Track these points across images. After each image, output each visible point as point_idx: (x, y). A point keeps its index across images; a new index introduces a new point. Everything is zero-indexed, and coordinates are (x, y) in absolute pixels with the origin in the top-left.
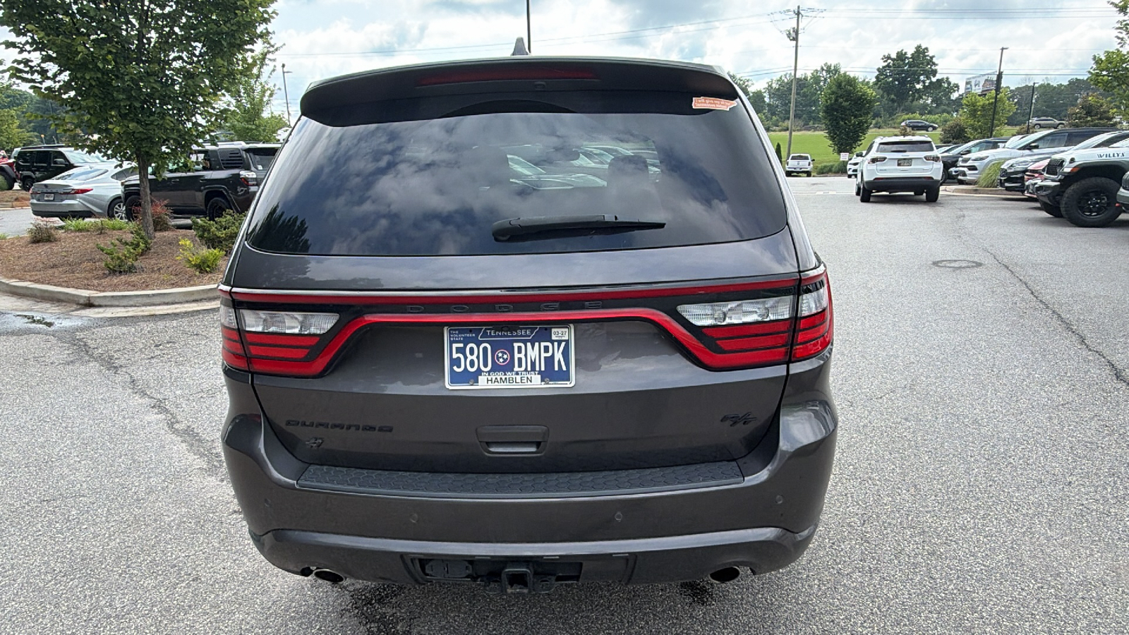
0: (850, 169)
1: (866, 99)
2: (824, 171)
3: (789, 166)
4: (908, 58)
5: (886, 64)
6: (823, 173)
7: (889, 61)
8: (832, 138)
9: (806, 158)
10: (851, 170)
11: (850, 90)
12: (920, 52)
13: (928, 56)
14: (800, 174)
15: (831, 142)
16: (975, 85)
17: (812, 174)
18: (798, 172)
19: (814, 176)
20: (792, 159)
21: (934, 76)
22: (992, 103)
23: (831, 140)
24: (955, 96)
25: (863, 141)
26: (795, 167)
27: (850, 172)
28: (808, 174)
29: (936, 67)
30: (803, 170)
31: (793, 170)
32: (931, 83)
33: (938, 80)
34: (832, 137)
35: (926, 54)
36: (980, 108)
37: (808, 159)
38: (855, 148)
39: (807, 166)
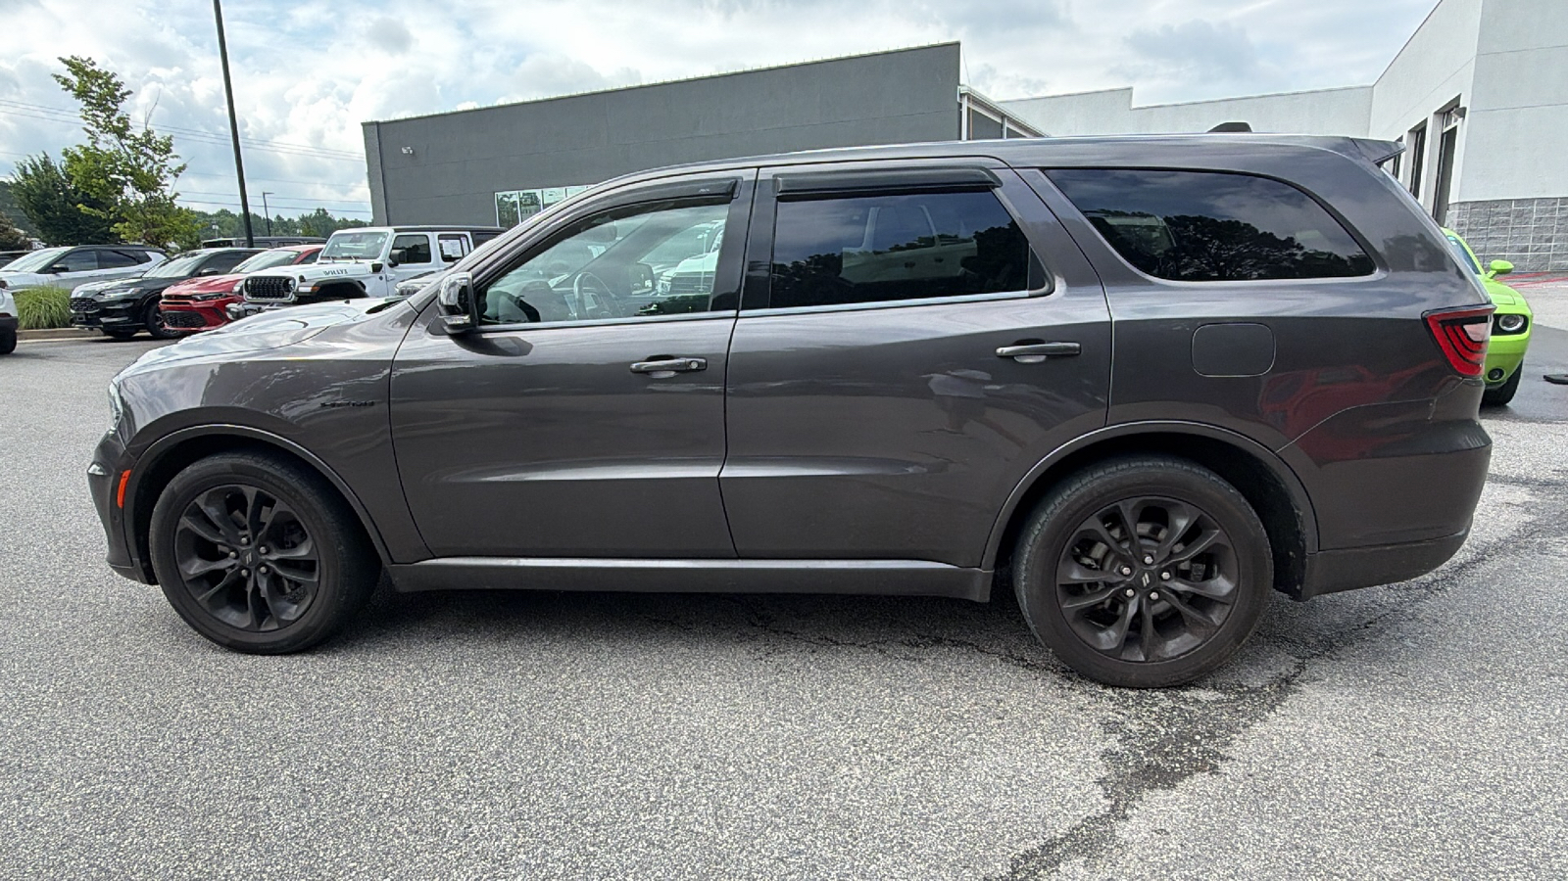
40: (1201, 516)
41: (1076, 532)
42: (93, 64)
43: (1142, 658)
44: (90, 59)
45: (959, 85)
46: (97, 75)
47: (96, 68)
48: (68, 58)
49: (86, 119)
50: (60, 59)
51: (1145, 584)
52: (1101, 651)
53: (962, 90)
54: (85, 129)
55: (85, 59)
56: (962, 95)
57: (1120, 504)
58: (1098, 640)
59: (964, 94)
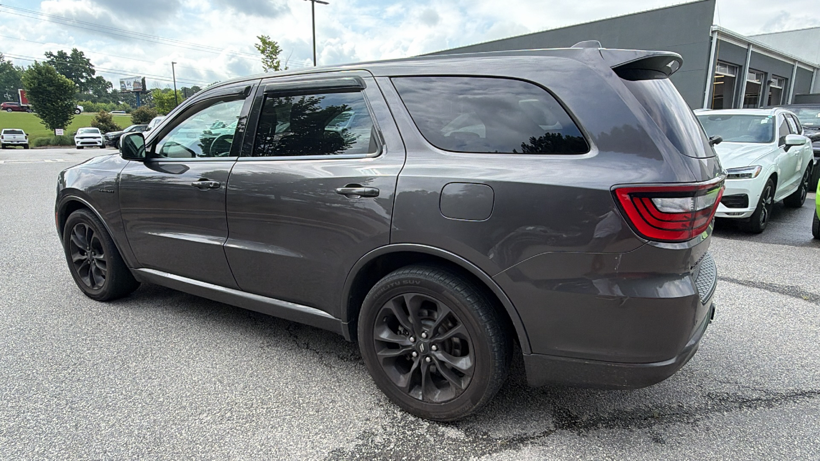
0: (77, 142)
1: (68, 86)
2: (42, 144)
3: (4, 140)
4: (68, 57)
5: (49, 59)
6: (41, 146)
7: (52, 57)
8: (43, 117)
9: (21, 133)
10: (79, 143)
11: (51, 77)
12: (77, 55)
13: (85, 58)
14: (17, 147)
15: (42, 120)
16: (128, 85)
17: (30, 146)
18: (15, 145)
19: (32, 148)
20: (4, 133)
21: (94, 74)
22: (173, 98)
23: (41, 118)
24: (110, 91)
25: (72, 120)
26: (11, 140)
27: (79, 145)
28: (26, 146)
29: (93, 68)
30: (20, 143)
31: (10, 143)
32: (92, 79)
33: (97, 78)
34: (41, 115)
35: (83, 57)
36: (166, 101)
37: (22, 133)
38: (67, 125)
39: (25, 140)
40: (450, 312)
41: (382, 309)
42: (269, 38)
43: (420, 398)
44: (268, 36)
45: (712, 25)
46: (270, 43)
47: (270, 40)
48: (261, 37)
49: (264, 62)
50: (257, 37)
51: (422, 351)
52: (399, 387)
53: (714, 28)
54: (264, 67)
55: (266, 36)
56: (713, 32)
57: (405, 295)
58: (399, 379)
59: (715, 31)
